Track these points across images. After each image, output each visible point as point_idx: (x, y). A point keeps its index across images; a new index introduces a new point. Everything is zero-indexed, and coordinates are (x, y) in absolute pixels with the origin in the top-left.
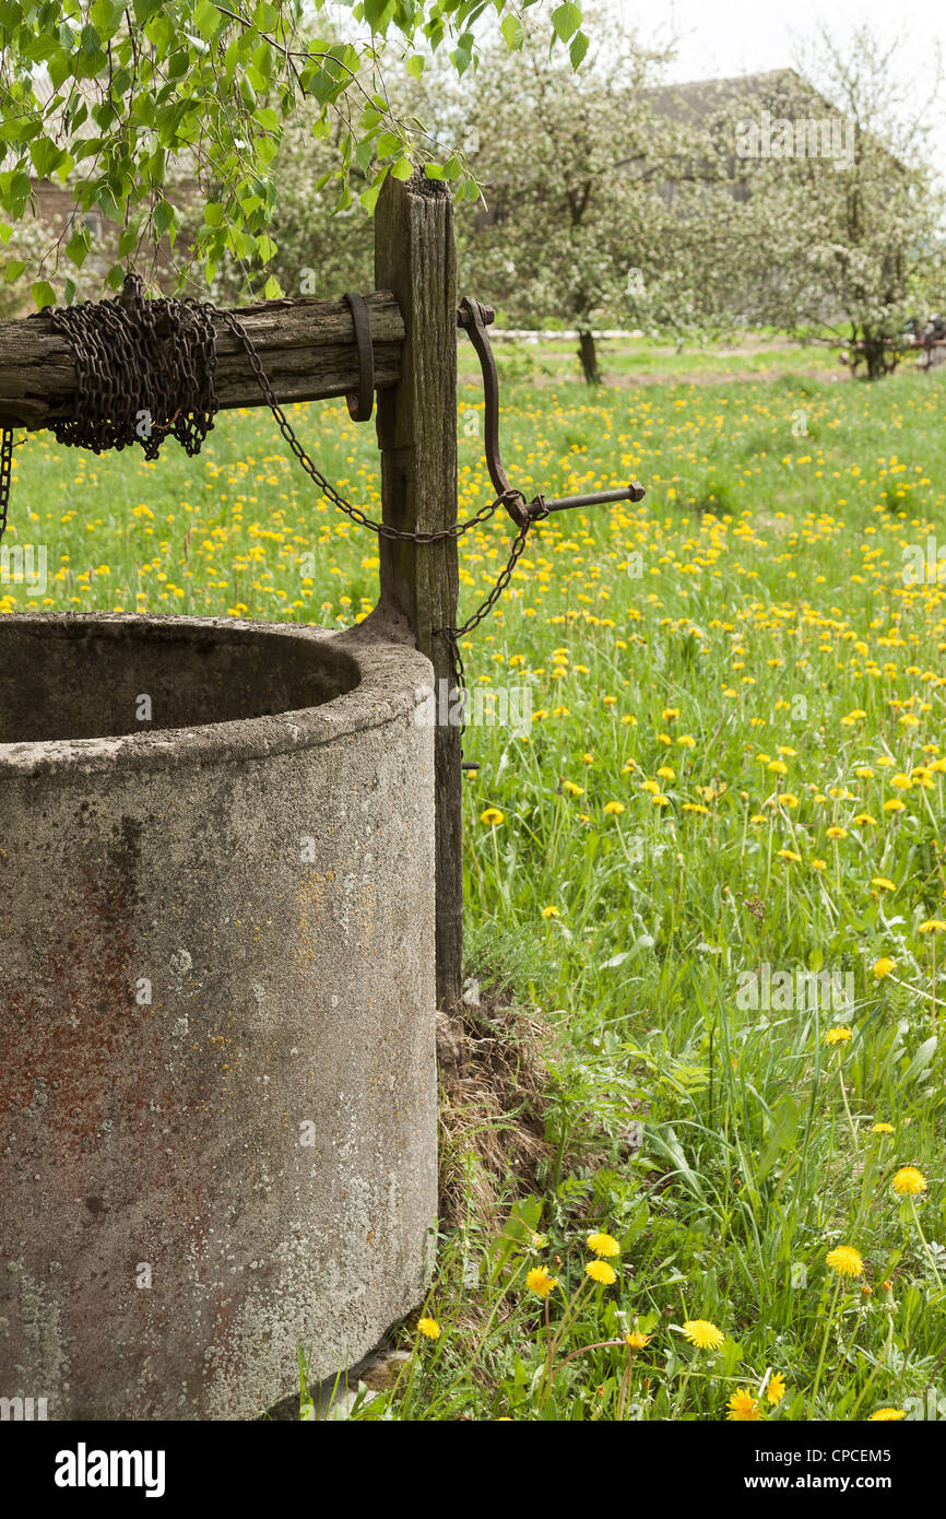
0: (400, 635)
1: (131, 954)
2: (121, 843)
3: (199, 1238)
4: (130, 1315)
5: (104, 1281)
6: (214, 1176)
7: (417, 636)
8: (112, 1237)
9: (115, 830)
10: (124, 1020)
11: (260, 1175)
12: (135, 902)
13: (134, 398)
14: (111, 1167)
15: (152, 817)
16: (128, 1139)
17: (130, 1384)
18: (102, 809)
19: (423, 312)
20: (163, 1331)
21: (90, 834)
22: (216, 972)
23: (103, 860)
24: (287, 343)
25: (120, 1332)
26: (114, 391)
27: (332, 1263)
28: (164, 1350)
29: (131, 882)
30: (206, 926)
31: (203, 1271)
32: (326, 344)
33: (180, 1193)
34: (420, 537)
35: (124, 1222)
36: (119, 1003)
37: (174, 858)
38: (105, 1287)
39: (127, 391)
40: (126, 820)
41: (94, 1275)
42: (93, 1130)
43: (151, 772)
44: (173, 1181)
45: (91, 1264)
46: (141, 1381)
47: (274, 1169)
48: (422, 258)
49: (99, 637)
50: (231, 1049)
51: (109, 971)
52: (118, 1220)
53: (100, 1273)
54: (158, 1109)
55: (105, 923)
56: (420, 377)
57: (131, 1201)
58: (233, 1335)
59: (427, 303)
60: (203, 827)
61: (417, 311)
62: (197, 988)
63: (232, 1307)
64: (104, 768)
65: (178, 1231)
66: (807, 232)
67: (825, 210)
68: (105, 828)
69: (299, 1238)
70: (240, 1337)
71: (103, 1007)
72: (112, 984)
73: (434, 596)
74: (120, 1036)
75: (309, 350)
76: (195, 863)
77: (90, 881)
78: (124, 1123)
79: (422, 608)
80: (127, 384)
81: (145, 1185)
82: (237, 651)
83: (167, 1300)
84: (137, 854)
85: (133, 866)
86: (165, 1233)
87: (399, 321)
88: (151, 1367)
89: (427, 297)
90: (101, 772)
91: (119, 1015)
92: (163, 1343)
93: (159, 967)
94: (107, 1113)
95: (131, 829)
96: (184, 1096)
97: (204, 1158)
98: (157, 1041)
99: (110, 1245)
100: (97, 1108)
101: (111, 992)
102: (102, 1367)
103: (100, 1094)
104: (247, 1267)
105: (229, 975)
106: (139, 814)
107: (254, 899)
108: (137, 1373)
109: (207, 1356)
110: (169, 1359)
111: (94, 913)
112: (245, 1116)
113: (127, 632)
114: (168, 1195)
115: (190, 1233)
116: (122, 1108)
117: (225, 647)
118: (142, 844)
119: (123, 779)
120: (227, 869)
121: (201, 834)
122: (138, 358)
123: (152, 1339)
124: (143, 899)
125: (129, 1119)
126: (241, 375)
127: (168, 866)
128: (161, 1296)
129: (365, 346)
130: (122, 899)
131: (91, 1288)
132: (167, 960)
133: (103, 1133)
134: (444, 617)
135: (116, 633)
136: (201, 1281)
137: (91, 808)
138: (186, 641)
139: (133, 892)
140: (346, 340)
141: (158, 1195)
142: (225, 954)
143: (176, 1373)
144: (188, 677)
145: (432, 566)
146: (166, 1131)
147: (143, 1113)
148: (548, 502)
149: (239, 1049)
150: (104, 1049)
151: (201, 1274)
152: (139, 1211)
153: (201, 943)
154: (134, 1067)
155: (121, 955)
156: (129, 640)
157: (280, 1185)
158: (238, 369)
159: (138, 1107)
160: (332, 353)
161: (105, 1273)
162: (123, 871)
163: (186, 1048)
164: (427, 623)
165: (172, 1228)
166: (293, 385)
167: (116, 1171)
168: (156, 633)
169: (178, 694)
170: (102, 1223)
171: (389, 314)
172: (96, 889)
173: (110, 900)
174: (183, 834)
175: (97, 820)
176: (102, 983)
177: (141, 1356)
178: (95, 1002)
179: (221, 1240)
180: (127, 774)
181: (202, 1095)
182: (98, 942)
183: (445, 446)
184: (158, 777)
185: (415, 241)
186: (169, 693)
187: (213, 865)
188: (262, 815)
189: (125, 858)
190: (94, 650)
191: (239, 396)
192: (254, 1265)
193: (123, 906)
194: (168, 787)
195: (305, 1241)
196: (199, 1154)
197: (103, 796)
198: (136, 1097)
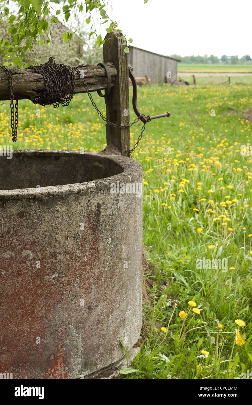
0: (117, 153)
1: (98, 240)
2: (97, 210)
3: (112, 313)
4: (97, 335)
5: (92, 327)
6: (114, 297)
7: (121, 153)
8: (94, 316)
9: (95, 207)
10: (97, 258)
11: (123, 295)
12: (99, 226)
13: (58, 91)
14: (93, 297)
15: (103, 203)
16: (97, 289)
17: (97, 354)
18: (92, 201)
19: (121, 68)
20: (104, 339)
21: (90, 208)
22: (116, 243)
23: (93, 215)
24: (91, 76)
25: (95, 340)
26: (53, 89)
27: (134, 316)
28: (104, 344)
29: (99, 221)
30: (114, 231)
31: (112, 322)
32: (99, 76)
33: (108, 302)
34: (122, 127)
35: (96, 311)
36: (96, 253)
37: (108, 213)
38: (92, 329)
39: (56, 89)
40: (98, 204)
41: (89, 326)
42: (89, 288)
43: (103, 191)
44: (107, 299)
45: (89, 323)
46: (99, 353)
47: (126, 293)
48: (121, 54)
49: (25, 156)
50: (118, 263)
51: (94, 245)
52: (95, 311)
53: (90, 325)
54: (104, 281)
55: (93, 232)
56: (121, 85)
57: (98, 306)
58: (117, 338)
59: (122, 66)
60: (113, 205)
61: (120, 68)
62: (112, 247)
63: (118, 330)
64: (93, 190)
65: (108, 312)
66: (69, 55)
67: (73, 49)
68: (93, 207)
69: (129, 310)
70: (119, 338)
71: (92, 255)
72: (94, 248)
73: (125, 142)
74: (96, 262)
75: (95, 78)
76: (113, 214)
77: (90, 221)
78: (96, 285)
79: (123, 145)
80: (56, 87)
81: (101, 301)
82: (67, 159)
83: (105, 331)
84: (100, 213)
85: (99, 216)
86: (105, 313)
87: (116, 71)
88: (101, 349)
89: (122, 64)
90: (92, 191)
91: (96, 256)
92: (104, 342)
93: (104, 243)
94: (93, 283)
95: (99, 206)
96: (109, 276)
97: (113, 293)
98: (104, 262)
99: (92, 318)
100: (90, 282)
101: (94, 250)
102: (91, 350)
103: (91, 278)
104: (121, 319)
105: (118, 243)
106: (101, 202)
107: (123, 223)
108: (98, 351)
109: (113, 344)
110: (105, 346)
111: (91, 229)
112: (121, 279)
113: (33, 155)
114: (105, 303)
115: (110, 312)
116: (96, 281)
117: (62, 158)
118: (101, 210)
119: (97, 193)
120: (118, 215)
121: (113, 206)
122: (58, 80)
123: (102, 341)
124: (101, 225)
125: (98, 284)
126: (79, 85)
127: (106, 216)
128: (104, 330)
129: (109, 77)
130: (97, 225)
131: (88, 330)
132: (106, 241)
133: (92, 288)
134: (127, 147)
135: (30, 155)
136: (112, 325)
137: (90, 201)
138: (51, 157)
139: (99, 223)
140: (104, 75)
141: (103, 303)
142: (117, 238)
143: (107, 349)
144: (51, 166)
145: (125, 134)
146: (105, 286)
147: (100, 282)
148: (151, 117)
149: (120, 263)
150: (92, 266)
151: (112, 323)
152: (99, 308)
153: (113, 236)
154: (99, 270)
155: (96, 240)
156: (34, 157)
157: (126, 297)
158: (79, 83)
159: (100, 281)
160: (100, 79)
161: (92, 325)
162: (97, 218)
163: (110, 264)
164: (123, 149)
165: (106, 311)
166: (91, 87)
167: (94, 298)
168: (42, 155)
169: (48, 171)
170: (91, 312)
171: (113, 69)
172: (91, 223)
173: (94, 226)
174: (110, 207)
175: (92, 204)
176: (92, 248)
177: (99, 346)
178: (90, 253)
179: (116, 313)
180: (98, 191)
181: (113, 276)
182: (91, 237)
183: (127, 103)
184: (105, 192)
185: (119, 49)
186: (45, 170)
187: (115, 215)
188: (124, 200)
189: (98, 214)
190: (24, 160)
191: (79, 90)
192: (122, 319)
193: (97, 227)
194: (107, 194)
195: (130, 311)
196: (112, 291)
197: (93, 198)
198: (99, 278)
